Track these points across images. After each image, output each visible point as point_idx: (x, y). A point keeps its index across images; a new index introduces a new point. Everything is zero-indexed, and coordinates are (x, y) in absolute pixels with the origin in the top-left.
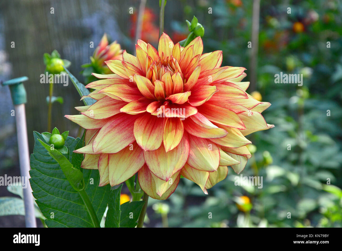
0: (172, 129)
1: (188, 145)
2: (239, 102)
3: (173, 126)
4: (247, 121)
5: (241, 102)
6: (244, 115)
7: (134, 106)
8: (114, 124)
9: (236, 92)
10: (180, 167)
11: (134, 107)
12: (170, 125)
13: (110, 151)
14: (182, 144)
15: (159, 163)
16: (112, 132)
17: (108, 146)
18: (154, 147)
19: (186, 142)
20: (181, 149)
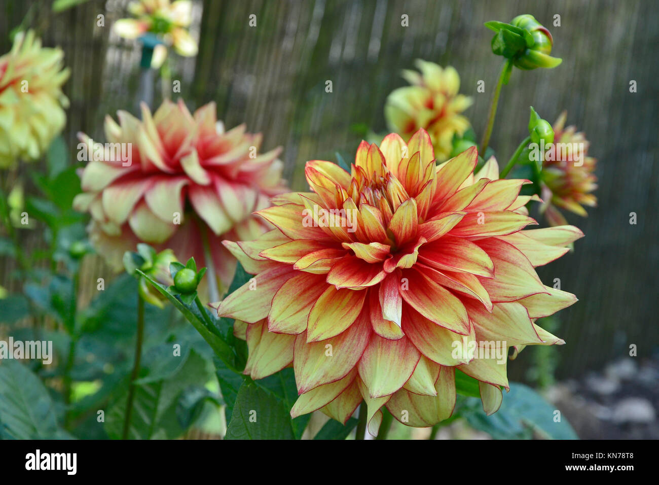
0: (347, 303)
1: (366, 340)
2: (502, 283)
3: (350, 300)
4: (503, 321)
5: (507, 284)
6: (500, 309)
7: (300, 249)
8: (274, 273)
9: (483, 262)
10: (339, 376)
11: (301, 252)
12: (347, 296)
13: (246, 319)
14: (355, 335)
15: (307, 359)
16: (264, 287)
17: (245, 309)
18: (296, 329)
19: (365, 333)
20: (349, 343)
